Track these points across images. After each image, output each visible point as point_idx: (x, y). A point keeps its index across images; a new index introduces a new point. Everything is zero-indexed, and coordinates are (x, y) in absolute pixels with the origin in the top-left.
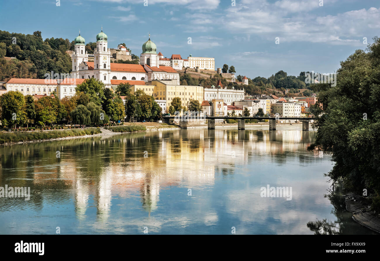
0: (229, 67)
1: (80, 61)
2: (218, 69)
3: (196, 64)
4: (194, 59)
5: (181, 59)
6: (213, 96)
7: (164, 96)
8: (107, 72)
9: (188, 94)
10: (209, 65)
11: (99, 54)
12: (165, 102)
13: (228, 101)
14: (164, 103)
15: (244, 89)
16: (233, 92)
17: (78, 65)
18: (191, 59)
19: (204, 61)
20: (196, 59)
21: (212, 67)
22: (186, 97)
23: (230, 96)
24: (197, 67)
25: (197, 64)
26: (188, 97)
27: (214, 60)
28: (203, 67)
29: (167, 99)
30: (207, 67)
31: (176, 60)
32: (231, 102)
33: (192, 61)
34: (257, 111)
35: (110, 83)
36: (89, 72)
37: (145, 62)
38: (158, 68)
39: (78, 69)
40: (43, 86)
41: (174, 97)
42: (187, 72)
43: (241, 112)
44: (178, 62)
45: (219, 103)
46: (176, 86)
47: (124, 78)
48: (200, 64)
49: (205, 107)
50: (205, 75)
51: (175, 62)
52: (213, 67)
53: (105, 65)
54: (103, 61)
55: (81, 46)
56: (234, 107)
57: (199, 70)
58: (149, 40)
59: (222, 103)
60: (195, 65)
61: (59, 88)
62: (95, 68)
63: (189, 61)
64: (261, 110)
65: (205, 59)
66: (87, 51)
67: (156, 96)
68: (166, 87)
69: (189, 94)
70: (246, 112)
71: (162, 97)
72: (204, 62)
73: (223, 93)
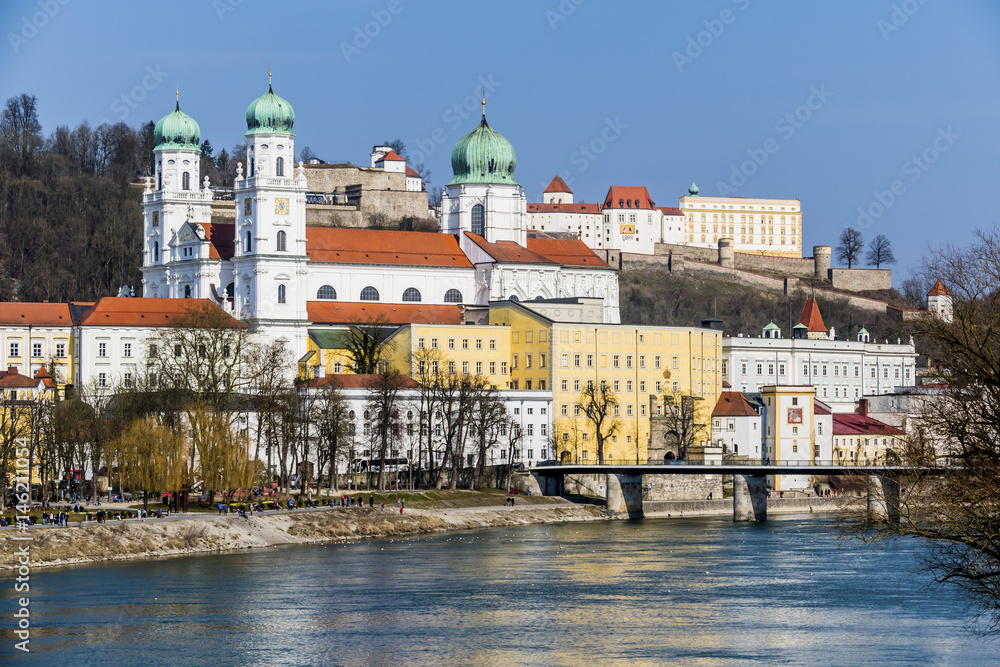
1: (174, 220)
2: (817, 249)
3: (719, 230)
4: (709, 206)
5: (651, 205)
6: (771, 371)
7: (543, 375)
8: (290, 268)
9: (650, 361)
10: (777, 230)
11: (257, 189)
12: (549, 400)
13: (841, 392)
14: (544, 404)
15: (912, 341)
16: (862, 352)
17: (169, 237)
18: (697, 206)
19: (755, 215)
20: (719, 208)
21: (788, 240)
22: (643, 375)
23: (851, 370)
24: (723, 244)
25: (724, 228)
26: (651, 375)
27: (798, 209)
28: (747, 240)
29: (557, 383)
30: (767, 242)
31: (627, 212)
32: (852, 396)
33: (697, 216)
35: (305, 316)
37: (466, 222)
38: (523, 249)
39: (167, 258)
40: (9, 332)
41: (586, 376)
42: (677, 262)
44: (638, 218)
45: (795, 401)
46: (594, 327)
47: (370, 293)
48: (737, 229)
49: (731, 422)
50: (758, 278)
51: (621, 218)
52: (793, 243)
53: (282, 235)
54: (274, 221)
55: (182, 157)
56: (862, 421)
57: (727, 253)
58: (484, 123)
60: (711, 230)
61: (77, 341)
62: (241, 250)
63: (687, 214)
65: (757, 208)
66: (207, 178)
67: (508, 370)
68: (551, 334)
69: (658, 364)
71: (536, 375)
72: (752, 218)
73: (815, 356)
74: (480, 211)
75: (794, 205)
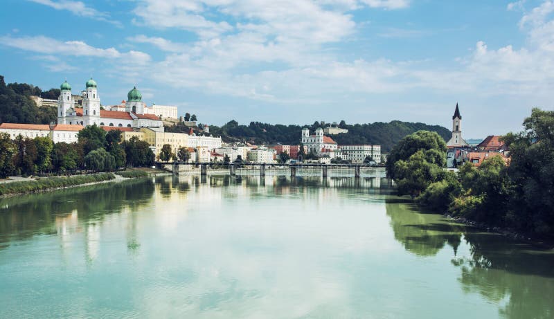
0: (191, 115)
1: (66, 107)
2: (181, 117)
4: (158, 107)
6: (195, 143)
7: (155, 143)
8: (97, 119)
10: (172, 113)
11: (89, 101)
12: (155, 149)
13: (210, 148)
15: (219, 136)
16: (212, 140)
17: (65, 111)
18: (155, 107)
19: (168, 110)
20: (160, 108)
21: (175, 115)
22: (174, 143)
23: (210, 143)
24: (161, 115)
25: (161, 112)
28: (166, 115)
29: (157, 145)
30: (170, 115)
32: (212, 149)
34: (236, 157)
36: (77, 118)
37: (131, 109)
38: (144, 116)
39: (65, 115)
40: (36, 131)
41: (163, 143)
43: (222, 158)
45: (203, 150)
47: (111, 124)
48: (164, 112)
49: (192, 154)
50: (168, 123)
53: (94, 111)
54: (93, 108)
55: (67, 93)
56: (215, 154)
57: (162, 117)
59: (206, 150)
60: (158, 112)
61: (52, 134)
62: (84, 114)
63: (153, 109)
64: (239, 157)
68: (155, 134)
69: (177, 141)
70: (227, 159)
71: (151, 143)
73: (204, 140)
74: (134, 108)
75: (175, 108)
